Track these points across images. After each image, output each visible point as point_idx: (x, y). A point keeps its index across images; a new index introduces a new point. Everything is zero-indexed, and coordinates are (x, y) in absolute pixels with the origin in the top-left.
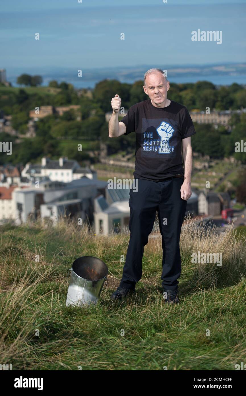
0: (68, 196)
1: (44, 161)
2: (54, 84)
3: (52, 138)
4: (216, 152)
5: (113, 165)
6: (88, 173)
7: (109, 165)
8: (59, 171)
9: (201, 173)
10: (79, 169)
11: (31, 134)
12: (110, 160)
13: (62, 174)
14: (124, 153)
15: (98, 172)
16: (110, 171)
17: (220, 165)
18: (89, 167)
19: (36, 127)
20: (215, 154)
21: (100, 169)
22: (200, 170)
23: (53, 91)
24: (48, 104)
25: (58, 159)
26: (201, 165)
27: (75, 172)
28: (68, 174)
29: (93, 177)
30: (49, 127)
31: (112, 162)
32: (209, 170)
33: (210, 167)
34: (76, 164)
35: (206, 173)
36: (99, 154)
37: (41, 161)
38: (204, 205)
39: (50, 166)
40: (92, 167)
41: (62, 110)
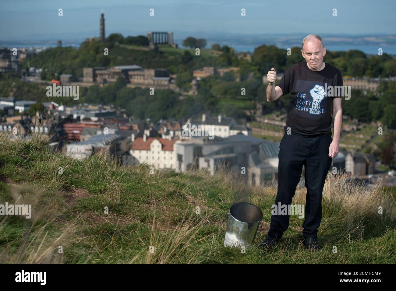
0: (224, 151)
1: (204, 118)
2: (216, 47)
3: (212, 96)
4: (364, 116)
5: (267, 123)
6: (244, 130)
7: (264, 123)
8: (218, 127)
9: (349, 135)
10: (236, 126)
11: (193, 92)
12: (264, 119)
13: (220, 130)
14: (278, 113)
15: (253, 129)
16: (265, 129)
17: (368, 129)
18: (245, 125)
19: (198, 85)
20: (363, 118)
21: (255, 127)
22: (348, 132)
23: (216, 54)
24: (210, 65)
25: (217, 116)
26: (349, 127)
27: (231, 128)
28: (225, 130)
29: (248, 134)
30: (211, 86)
31: (266, 121)
32: (357, 132)
33: (358, 130)
34: (233, 121)
35: (353, 135)
36: (255, 113)
37: (201, 117)
38: (350, 164)
39: (209, 122)
40: (248, 125)
41: (222, 71)
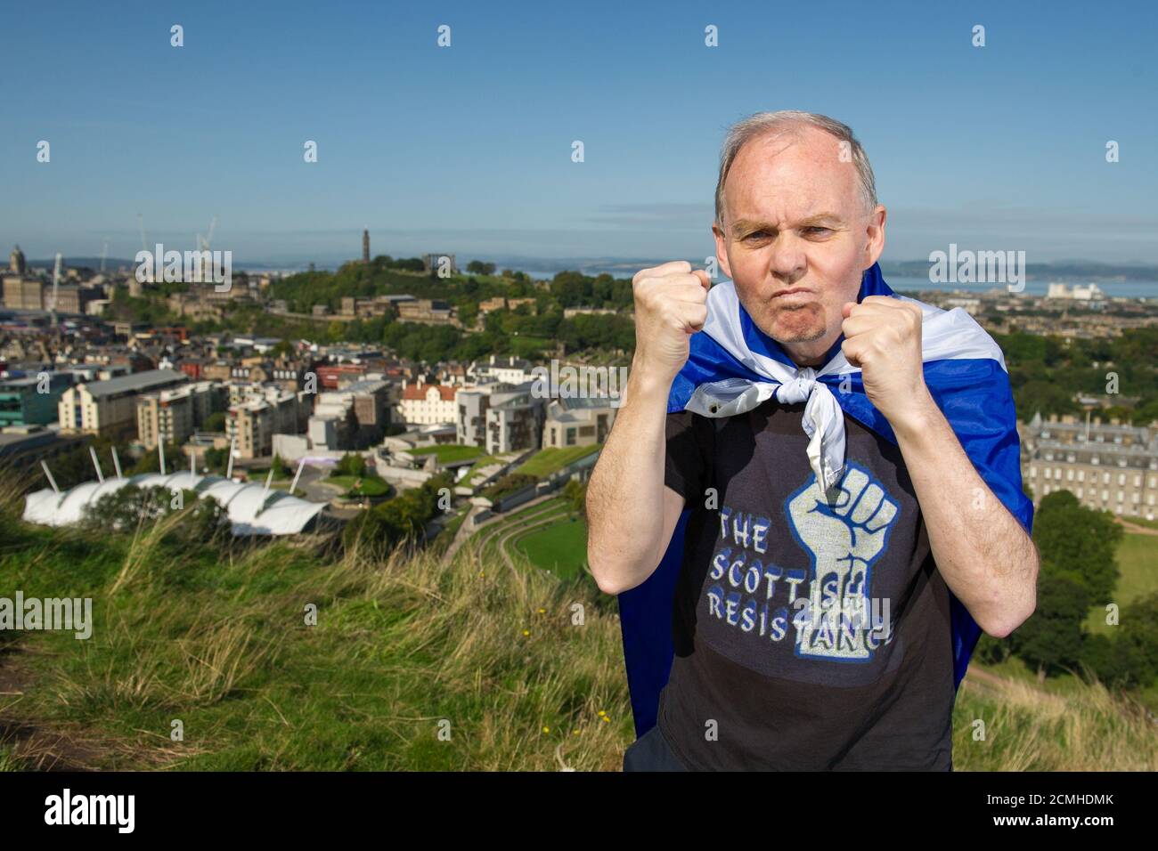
0: (517, 400)
1: (492, 360)
2: (508, 274)
3: (502, 333)
8: (509, 372)
10: (531, 369)
11: (479, 328)
12: (566, 361)
13: (513, 375)
19: (486, 320)
23: (507, 282)
24: (500, 295)
25: (508, 358)
27: (526, 372)
28: (519, 375)
30: (500, 322)
34: (528, 364)
36: (555, 354)
37: (489, 359)
39: (498, 365)
41: (513, 304)
